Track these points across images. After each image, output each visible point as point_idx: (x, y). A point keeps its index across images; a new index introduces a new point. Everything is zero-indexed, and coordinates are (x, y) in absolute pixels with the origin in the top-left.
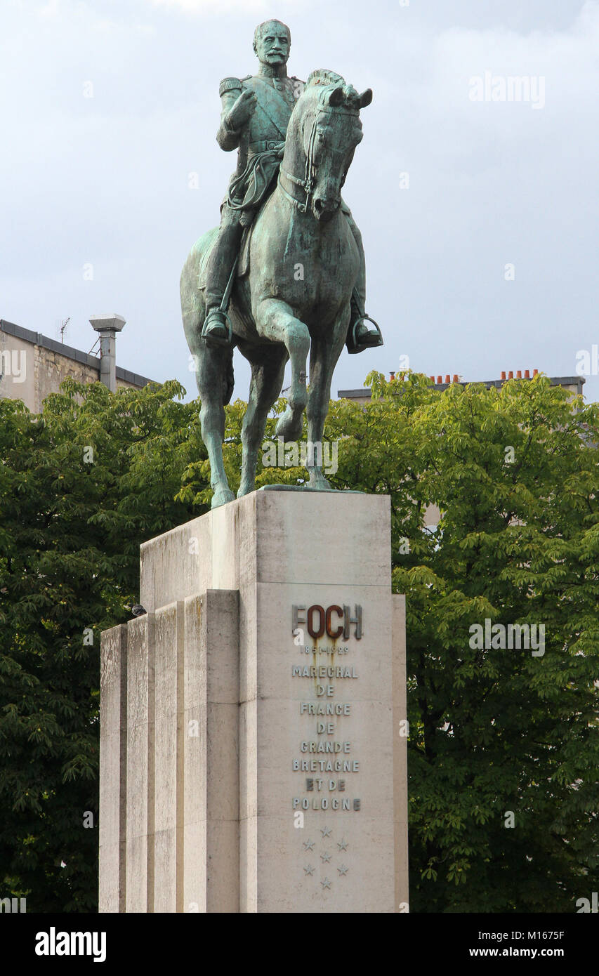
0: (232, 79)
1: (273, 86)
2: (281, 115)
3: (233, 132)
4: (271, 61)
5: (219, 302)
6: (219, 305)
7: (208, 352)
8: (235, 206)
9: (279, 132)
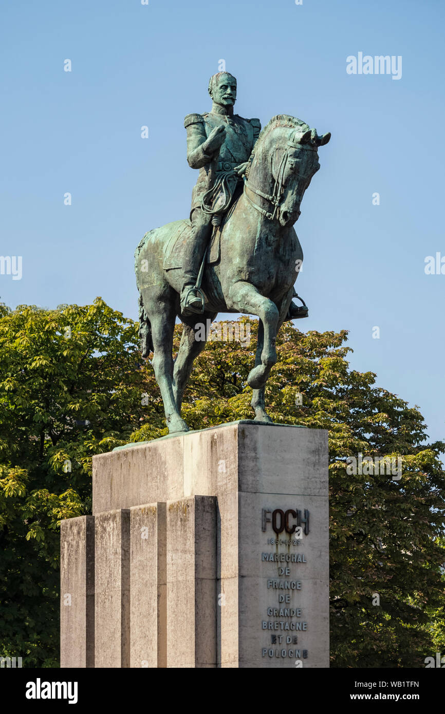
0: (197, 115)
1: (226, 121)
2: (234, 144)
3: (208, 157)
4: (225, 103)
5: (193, 281)
6: (194, 284)
7: (165, 316)
8: (209, 211)
9: (232, 156)
